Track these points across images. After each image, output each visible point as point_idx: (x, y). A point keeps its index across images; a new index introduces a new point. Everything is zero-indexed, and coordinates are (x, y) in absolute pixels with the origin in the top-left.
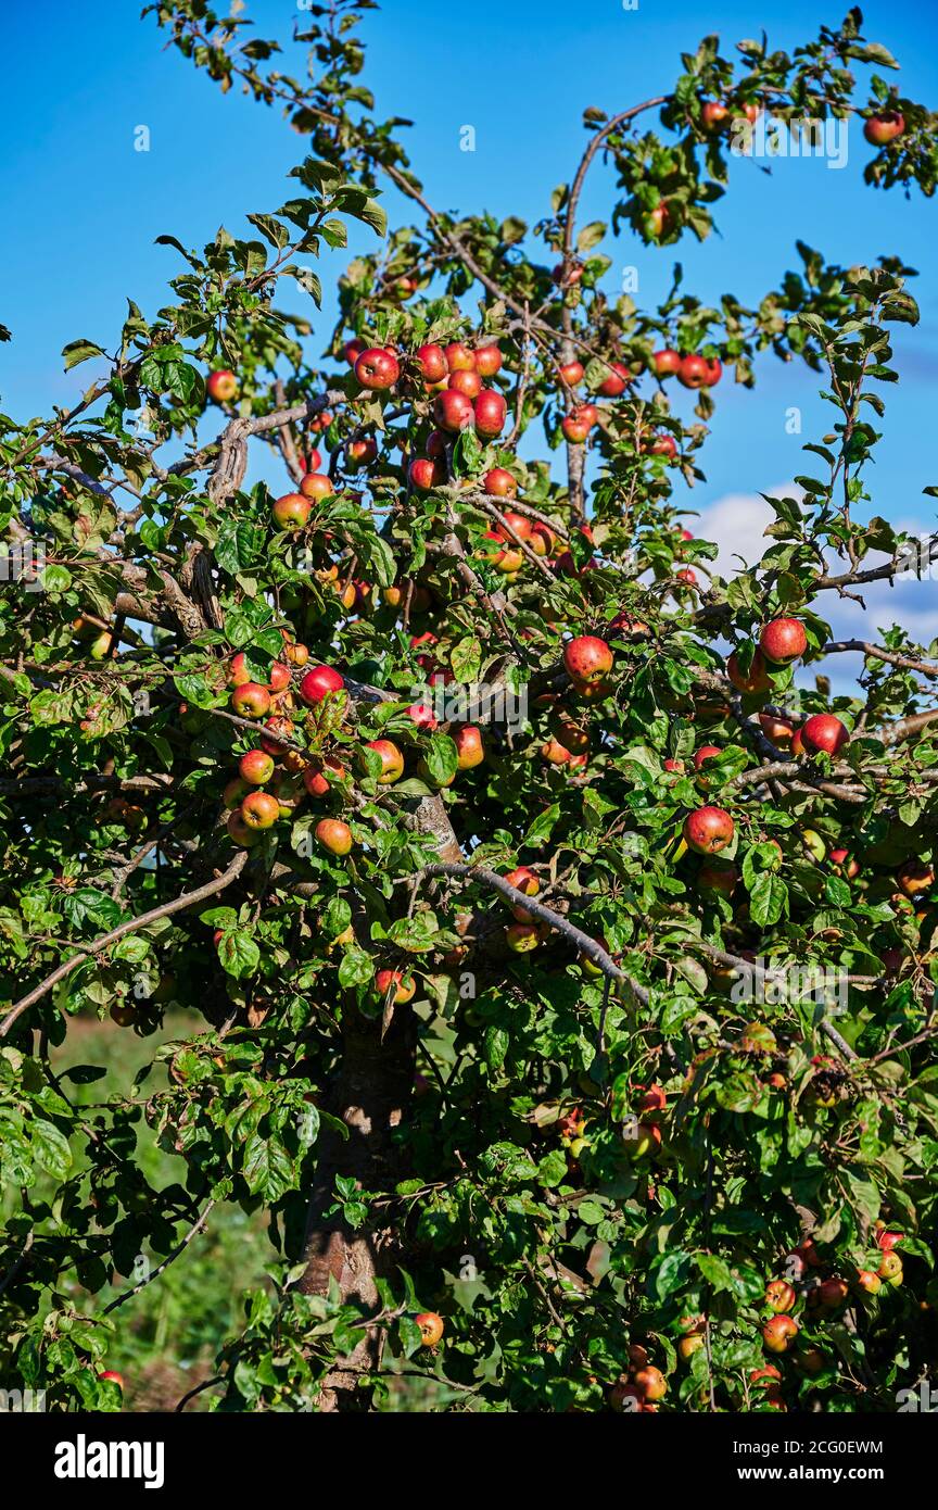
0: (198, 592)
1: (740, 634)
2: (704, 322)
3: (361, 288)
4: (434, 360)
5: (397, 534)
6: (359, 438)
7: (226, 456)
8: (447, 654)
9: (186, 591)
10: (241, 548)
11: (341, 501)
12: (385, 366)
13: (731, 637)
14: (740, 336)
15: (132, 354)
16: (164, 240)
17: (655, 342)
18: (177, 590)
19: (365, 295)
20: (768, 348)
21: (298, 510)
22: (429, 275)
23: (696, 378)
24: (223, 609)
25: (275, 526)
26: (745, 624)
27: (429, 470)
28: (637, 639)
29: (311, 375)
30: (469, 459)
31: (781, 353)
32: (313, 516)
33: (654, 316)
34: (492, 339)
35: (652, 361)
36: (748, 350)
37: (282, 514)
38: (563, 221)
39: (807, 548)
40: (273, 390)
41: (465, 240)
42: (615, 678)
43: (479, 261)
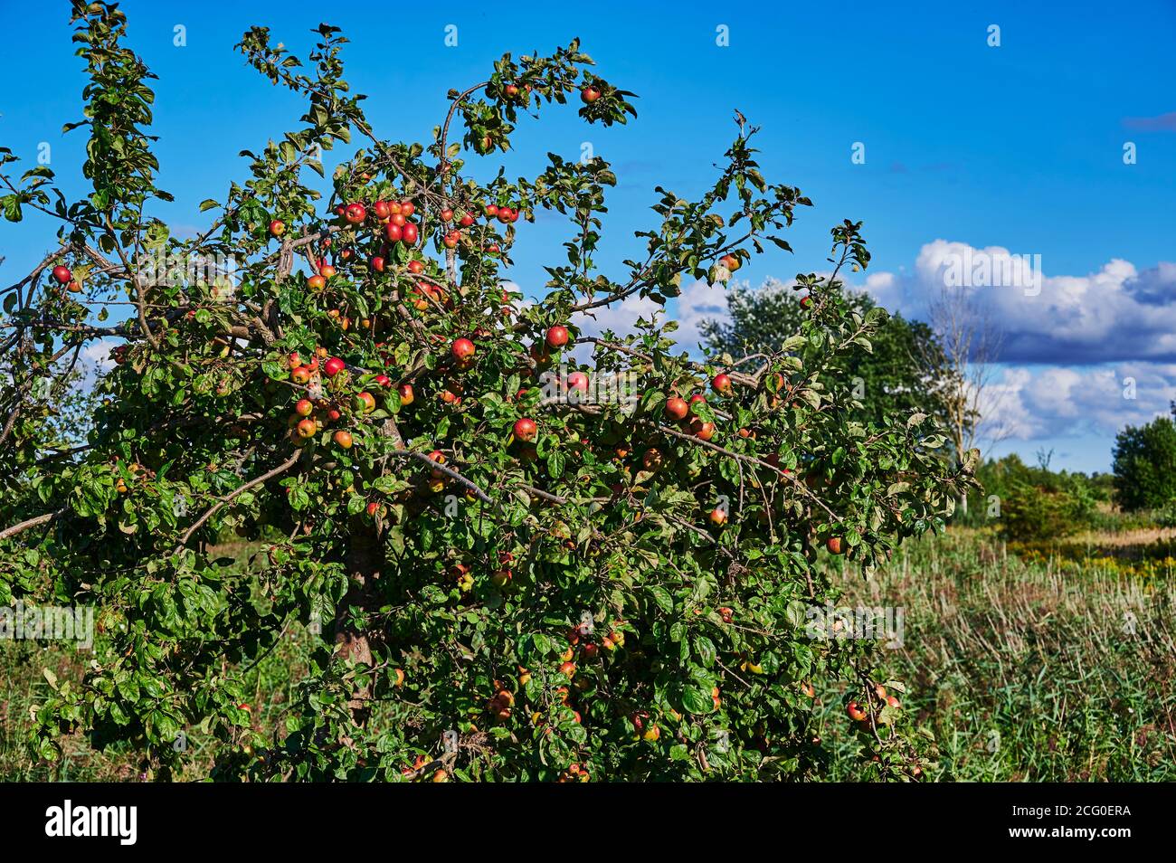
0: (271, 324)
1: (536, 335)
2: (509, 191)
3: (343, 179)
4: (382, 208)
5: (368, 293)
6: (346, 249)
7: (283, 258)
8: (393, 350)
9: (266, 324)
10: (292, 302)
11: (340, 277)
12: (359, 212)
13: (531, 336)
14: (527, 197)
15: (233, 205)
16: (244, 153)
17: (486, 201)
18: (262, 324)
19: (346, 181)
20: (540, 203)
21: (319, 283)
22: (377, 172)
23: (506, 218)
24: (284, 332)
25: (308, 291)
26: (538, 330)
27: (382, 262)
28: (487, 339)
29: (320, 221)
30: (401, 256)
31: (546, 205)
32: (326, 286)
33: (485, 188)
34: (410, 198)
35: (485, 209)
36: (531, 204)
37: (312, 285)
38: (441, 143)
39: (566, 293)
40: (302, 229)
41: (392, 154)
42: (476, 358)
43: (400, 164)
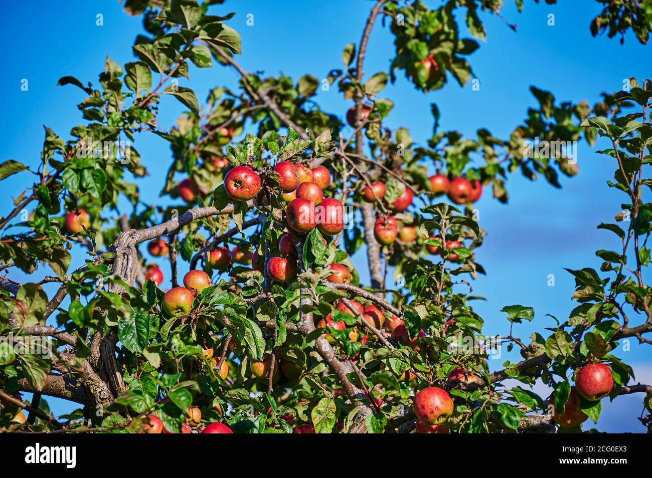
0: (105, 370)
1: (557, 378)
2: (466, 151)
3: (190, 136)
5: (261, 317)
6: (214, 248)
7: (120, 261)
8: (308, 413)
9: (96, 370)
10: (139, 331)
11: (218, 290)
12: (250, 180)
13: (548, 380)
14: (495, 161)
15: (48, 170)
16: (64, 81)
17: (427, 168)
18: (90, 369)
19: (194, 140)
20: (517, 170)
21: (183, 299)
22: (241, 124)
23: (463, 196)
24: (126, 384)
25: (165, 314)
26: (561, 371)
27: (283, 265)
28: (472, 388)
29: (149, 209)
30: (317, 254)
31: (528, 174)
32: (196, 304)
33: (425, 146)
34: (321, 160)
35: (428, 183)
36: (502, 172)
37: (171, 304)
38: (354, 73)
39: (607, 306)
40: (120, 223)
41: (271, 94)
42: (456, 420)
43: (282, 109)
